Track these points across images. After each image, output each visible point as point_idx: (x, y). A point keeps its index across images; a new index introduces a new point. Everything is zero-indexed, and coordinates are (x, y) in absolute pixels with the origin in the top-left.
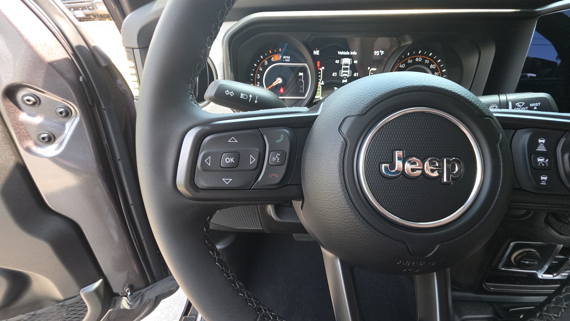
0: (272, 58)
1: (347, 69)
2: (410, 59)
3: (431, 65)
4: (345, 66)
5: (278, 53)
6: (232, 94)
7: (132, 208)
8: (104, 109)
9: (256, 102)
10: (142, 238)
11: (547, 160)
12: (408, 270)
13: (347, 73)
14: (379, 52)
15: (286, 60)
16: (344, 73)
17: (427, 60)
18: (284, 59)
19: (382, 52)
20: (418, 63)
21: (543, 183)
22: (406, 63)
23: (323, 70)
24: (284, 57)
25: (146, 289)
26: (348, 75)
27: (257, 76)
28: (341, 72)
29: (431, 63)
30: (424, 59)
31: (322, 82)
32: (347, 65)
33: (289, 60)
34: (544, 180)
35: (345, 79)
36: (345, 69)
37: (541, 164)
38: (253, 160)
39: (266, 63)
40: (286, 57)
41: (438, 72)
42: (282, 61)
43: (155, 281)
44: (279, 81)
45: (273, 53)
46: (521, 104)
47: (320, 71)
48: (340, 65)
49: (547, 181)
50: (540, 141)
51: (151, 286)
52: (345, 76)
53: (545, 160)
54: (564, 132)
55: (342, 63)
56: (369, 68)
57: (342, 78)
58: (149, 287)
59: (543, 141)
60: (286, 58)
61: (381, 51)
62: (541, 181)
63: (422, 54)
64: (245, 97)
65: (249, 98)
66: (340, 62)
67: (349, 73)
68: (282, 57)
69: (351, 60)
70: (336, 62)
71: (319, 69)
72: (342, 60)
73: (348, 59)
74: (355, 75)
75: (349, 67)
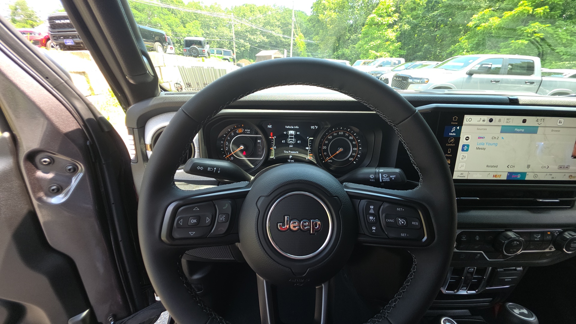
0: (237, 131)
1: (292, 138)
2: (335, 133)
3: (350, 137)
4: (291, 136)
5: (241, 127)
6: (202, 168)
7: (121, 244)
8: (104, 164)
9: (219, 172)
10: (128, 270)
11: (374, 218)
12: (296, 285)
13: (292, 141)
14: (315, 127)
15: (247, 132)
16: (290, 141)
17: (347, 133)
18: (246, 132)
19: (317, 127)
20: (341, 135)
21: (374, 231)
22: (332, 135)
23: (275, 138)
24: (246, 130)
25: (128, 318)
26: (293, 142)
27: (226, 143)
28: (288, 140)
29: (349, 135)
30: (344, 133)
31: (275, 147)
32: (292, 135)
33: (249, 132)
34: (374, 229)
36: (291, 138)
37: (371, 220)
38: (208, 220)
39: (233, 134)
40: (247, 130)
41: (355, 142)
42: (244, 133)
43: (136, 310)
44: (242, 147)
45: (238, 128)
46: (386, 176)
47: (273, 139)
48: (287, 135)
49: (375, 230)
50: (371, 207)
51: (133, 315)
52: (291, 143)
53: (373, 218)
54: (382, 202)
55: (288, 134)
56: (308, 138)
57: (290, 144)
58: (131, 316)
59: (372, 207)
61: (315, 126)
62: (372, 230)
63: (343, 130)
64: (211, 169)
65: (214, 170)
66: (287, 133)
67: (294, 141)
68: (244, 130)
69: (295, 132)
70: (284, 133)
71: (272, 137)
72: (288, 132)
73: (293, 131)
74: (298, 142)
75: (293, 136)
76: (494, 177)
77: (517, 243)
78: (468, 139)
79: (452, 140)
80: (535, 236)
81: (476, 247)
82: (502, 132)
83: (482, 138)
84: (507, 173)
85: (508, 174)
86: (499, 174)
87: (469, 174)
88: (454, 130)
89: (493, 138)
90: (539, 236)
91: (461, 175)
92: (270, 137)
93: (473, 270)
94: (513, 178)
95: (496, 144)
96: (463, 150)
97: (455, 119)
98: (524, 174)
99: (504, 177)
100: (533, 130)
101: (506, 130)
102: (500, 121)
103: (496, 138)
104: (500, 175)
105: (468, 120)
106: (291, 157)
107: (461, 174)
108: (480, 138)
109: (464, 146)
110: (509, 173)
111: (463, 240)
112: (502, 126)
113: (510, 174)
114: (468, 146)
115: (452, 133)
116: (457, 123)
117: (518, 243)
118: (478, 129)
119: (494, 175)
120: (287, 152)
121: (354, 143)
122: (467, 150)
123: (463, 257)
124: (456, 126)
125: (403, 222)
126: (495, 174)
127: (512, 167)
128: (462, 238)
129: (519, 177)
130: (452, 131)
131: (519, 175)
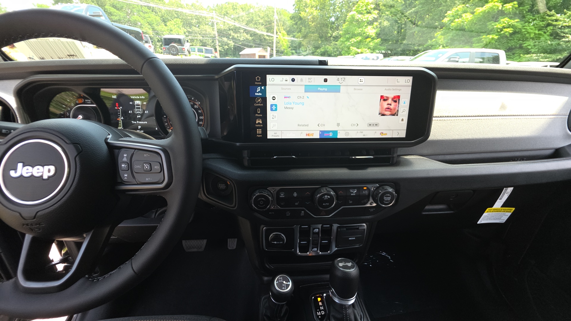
0: (77, 101)
1: (139, 108)
3: (195, 106)
4: (137, 106)
5: (80, 97)
13: (140, 111)
15: (88, 103)
16: (137, 111)
17: (191, 102)
18: (86, 102)
23: (121, 109)
24: (86, 100)
27: (66, 114)
28: (135, 110)
31: (122, 117)
32: (139, 105)
33: (90, 103)
35: (139, 115)
36: (138, 108)
37: (123, 168)
39: (72, 104)
41: (201, 110)
42: (84, 103)
44: (81, 117)
45: (77, 98)
47: (119, 110)
48: (133, 106)
49: (127, 177)
50: (125, 155)
52: (139, 113)
53: (125, 166)
54: (134, 150)
55: (135, 104)
57: (137, 114)
60: (88, 101)
62: (124, 177)
66: (133, 103)
68: (84, 101)
69: (141, 102)
70: (130, 103)
71: (118, 108)
72: (135, 102)
73: (139, 101)
74: (146, 113)
75: (140, 107)
76: (307, 135)
77: (327, 197)
78: (274, 98)
79: (260, 100)
80: (351, 191)
81: (296, 204)
82: (306, 91)
83: (288, 97)
84: (319, 131)
85: (320, 133)
86: (311, 132)
87: (282, 133)
88: (259, 90)
89: (299, 97)
90: (355, 191)
91: (275, 135)
92: (116, 108)
93: (318, 230)
94: (325, 136)
95: (303, 104)
96: (272, 110)
97: (258, 79)
98: (335, 132)
99: (317, 136)
100: (336, 89)
101: (309, 89)
102: (302, 80)
103: (302, 98)
104: (313, 134)
105: (271, 80)
106: (139, 127)
107: (275, 133)
108: (286, 98)
109: (272, 105)
110: (320, 131)
111: (281, 196)
112: (305, 85)
113: (322, 132)
114: (276, 105)
115: (258, 93)
116: (261, 83)
117: (329, 197)
118: (282, 89)
119: (307, 134)
120: (135, 122)
121: (199, 111)
122: (276, 110)
123: (288, 214)
124: (261, 86)
125: (147, 167)
126: (308, 132)
127: (322, 125)
128: (281, 195)
129: (331, 135)
130: (257, 91)
131: (331, 133)
